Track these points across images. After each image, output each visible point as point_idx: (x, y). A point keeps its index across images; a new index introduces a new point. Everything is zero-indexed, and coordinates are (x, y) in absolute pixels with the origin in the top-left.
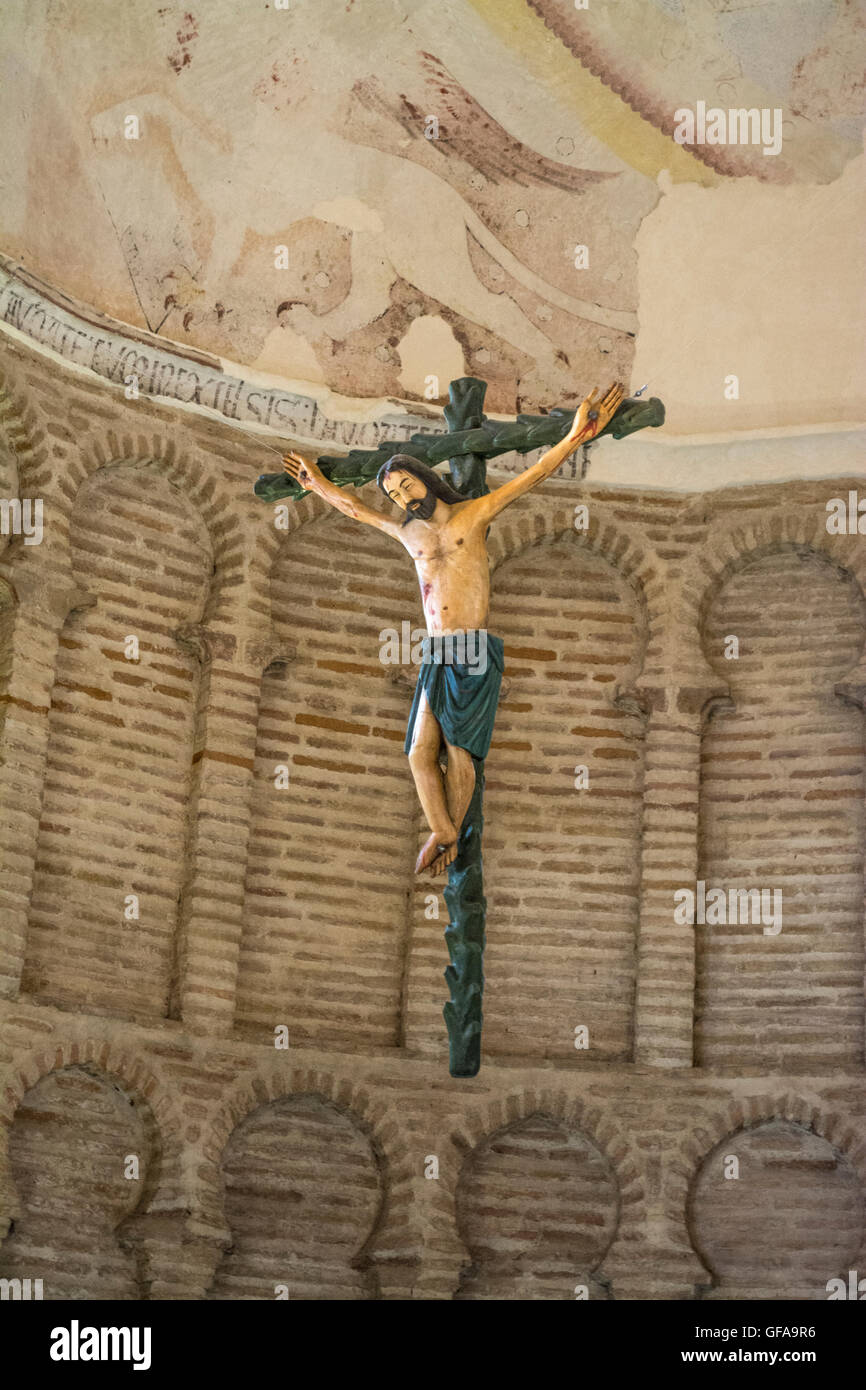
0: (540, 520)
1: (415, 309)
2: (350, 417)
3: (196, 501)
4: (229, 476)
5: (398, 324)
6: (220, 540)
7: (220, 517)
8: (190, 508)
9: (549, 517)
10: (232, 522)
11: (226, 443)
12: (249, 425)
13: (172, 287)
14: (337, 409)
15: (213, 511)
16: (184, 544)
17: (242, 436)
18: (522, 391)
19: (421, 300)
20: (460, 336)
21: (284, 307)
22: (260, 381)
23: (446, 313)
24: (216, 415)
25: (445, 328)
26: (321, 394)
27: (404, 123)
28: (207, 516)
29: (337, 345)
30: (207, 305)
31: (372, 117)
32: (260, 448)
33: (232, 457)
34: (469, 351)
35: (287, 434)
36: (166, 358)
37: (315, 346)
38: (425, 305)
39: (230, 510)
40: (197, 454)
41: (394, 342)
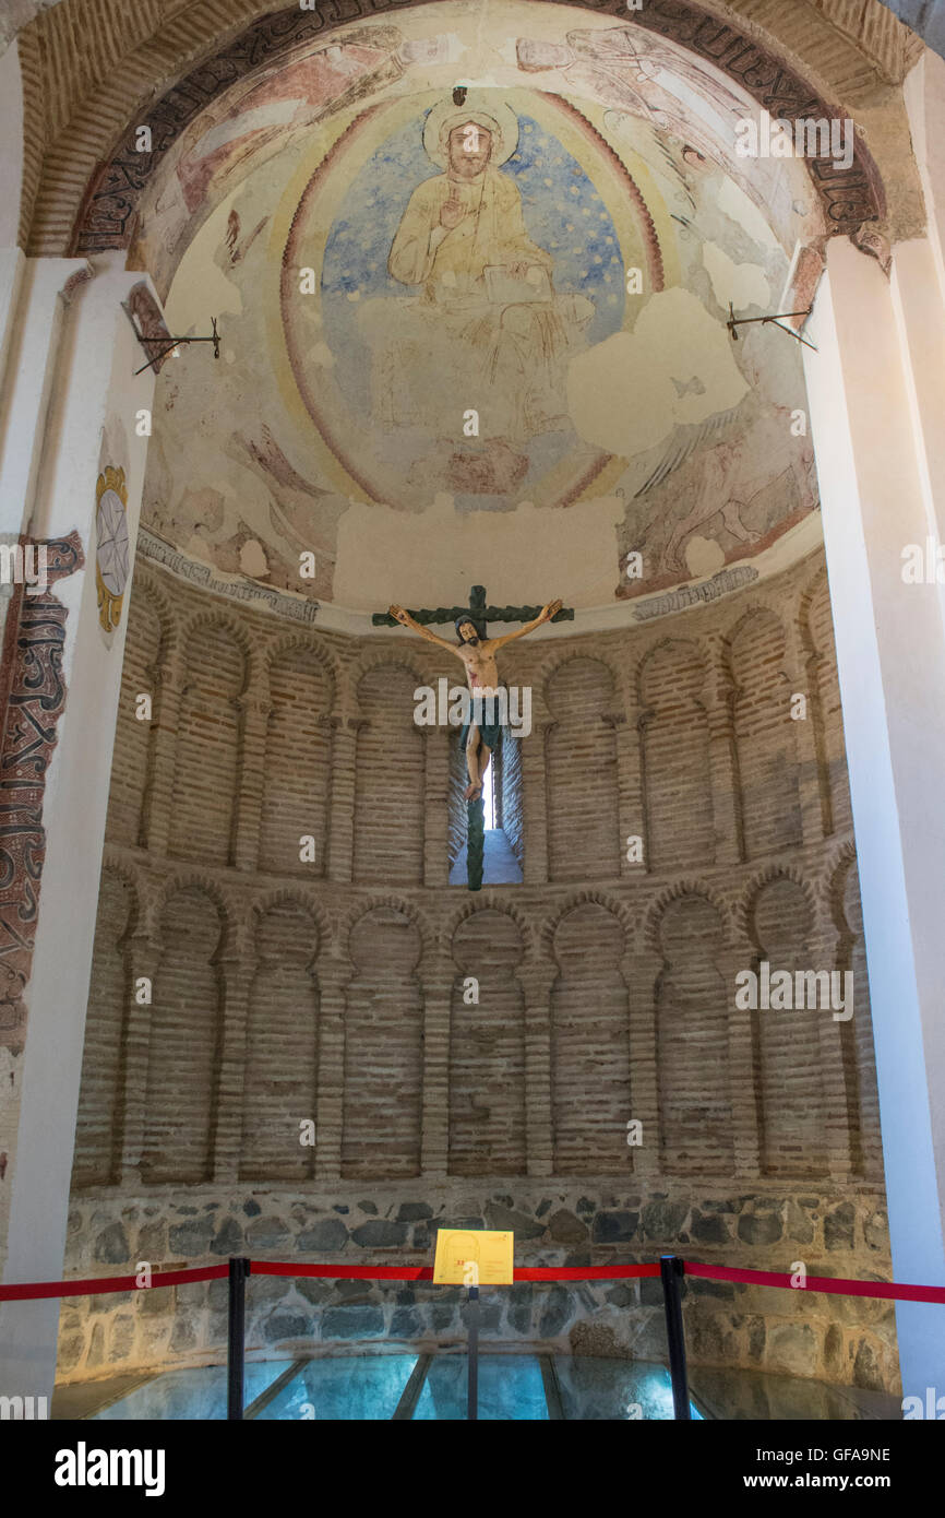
0: (294, 638)
1: (248, 536)
2: (225, 581)
3: (156, 608)
4: (173, 599)
5: (240, 541)
6: (166, 628)
7: (167, 618)
8: (154, 611)
9: (298, 636)
10: (173, 620)
11: (171, 583)
12: (182, 577)
13: (157, 508)
14: (217, 575)
15: (165, 614)
16: (150, 627)
17: (176, 581)
18: (289, 580)
19: (250, 533)
20: (265, 551)
21: (197, 526)
22: (190, 558)
23: (260, 540)
24: (169, 570)
25: (259, 548)
26: (213, 567)
27: (250, 452)
28: (160, 616)
29: (217, 547)
30: (168, 519)
31: (239, 448)
32: (183, 588)
33: (173, 590)
34: (268, 559)
35: (196, 583)
36: (156, 541)
37: (209, 546)
38: (253, 536)
39: (172, 614)
40: (162, 588)
41: (239, 549)
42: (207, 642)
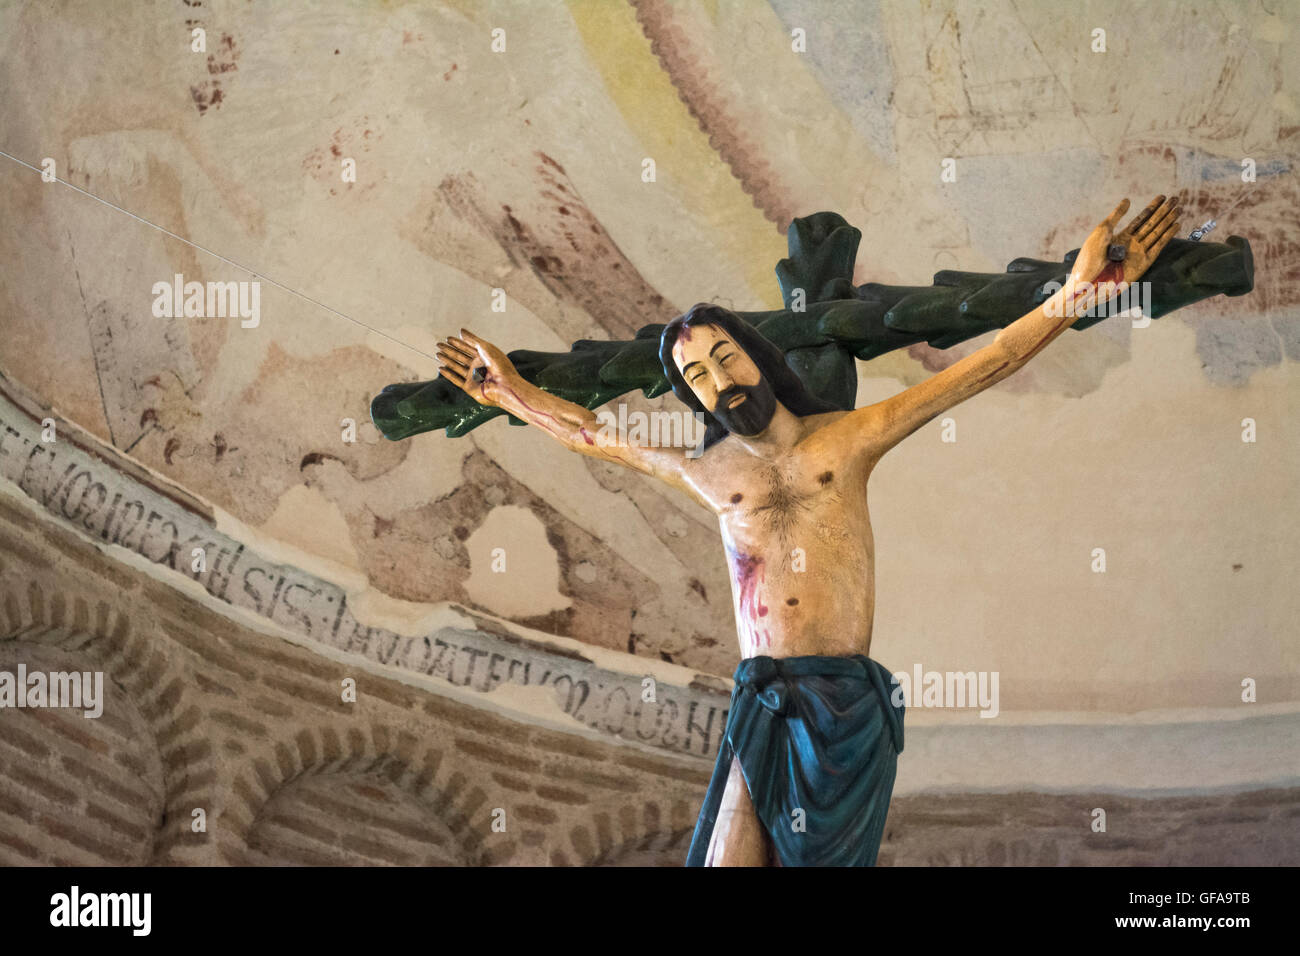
0: (653, 809)
1: (496, 493)
2: (393, 625)
3: (149, 714)
4: (205, 684)
5: (470, 510)
6: (178, 775)
7: (183, 740)
8: (139, 723)
9: (665, 807)
10: (201, 750)
11: (207, 635)
12: (242, 613)
13: (154, 398)
14: (372, 609)
15: (175, 729)
16: (121, 775)
17: (230, 628)
18: (639, 626)
19: (505, 483)
20: (556, 540)
21: (312, 459)
22: (267, 550)
23: (539, 506)
24: (197, 591)
25: (536, 527)
26: (353, 582)
27: (505, 244)
28: (162, 738)
29: (382, 525)
30: (204, 434)
31: (462, 228)
32: (254, 651)
33: (211, 657)
34: (566, 562)
35: (296, 635)
36: (133, 491)
37: (351, 520)
38: (512, 491)
39: (199, 732)
40: (161, 641)
41: (462, 534)
42: (341, 829)
